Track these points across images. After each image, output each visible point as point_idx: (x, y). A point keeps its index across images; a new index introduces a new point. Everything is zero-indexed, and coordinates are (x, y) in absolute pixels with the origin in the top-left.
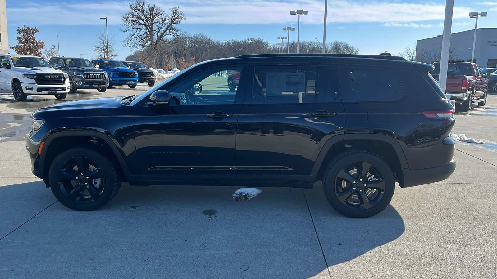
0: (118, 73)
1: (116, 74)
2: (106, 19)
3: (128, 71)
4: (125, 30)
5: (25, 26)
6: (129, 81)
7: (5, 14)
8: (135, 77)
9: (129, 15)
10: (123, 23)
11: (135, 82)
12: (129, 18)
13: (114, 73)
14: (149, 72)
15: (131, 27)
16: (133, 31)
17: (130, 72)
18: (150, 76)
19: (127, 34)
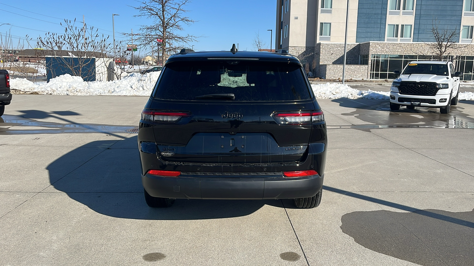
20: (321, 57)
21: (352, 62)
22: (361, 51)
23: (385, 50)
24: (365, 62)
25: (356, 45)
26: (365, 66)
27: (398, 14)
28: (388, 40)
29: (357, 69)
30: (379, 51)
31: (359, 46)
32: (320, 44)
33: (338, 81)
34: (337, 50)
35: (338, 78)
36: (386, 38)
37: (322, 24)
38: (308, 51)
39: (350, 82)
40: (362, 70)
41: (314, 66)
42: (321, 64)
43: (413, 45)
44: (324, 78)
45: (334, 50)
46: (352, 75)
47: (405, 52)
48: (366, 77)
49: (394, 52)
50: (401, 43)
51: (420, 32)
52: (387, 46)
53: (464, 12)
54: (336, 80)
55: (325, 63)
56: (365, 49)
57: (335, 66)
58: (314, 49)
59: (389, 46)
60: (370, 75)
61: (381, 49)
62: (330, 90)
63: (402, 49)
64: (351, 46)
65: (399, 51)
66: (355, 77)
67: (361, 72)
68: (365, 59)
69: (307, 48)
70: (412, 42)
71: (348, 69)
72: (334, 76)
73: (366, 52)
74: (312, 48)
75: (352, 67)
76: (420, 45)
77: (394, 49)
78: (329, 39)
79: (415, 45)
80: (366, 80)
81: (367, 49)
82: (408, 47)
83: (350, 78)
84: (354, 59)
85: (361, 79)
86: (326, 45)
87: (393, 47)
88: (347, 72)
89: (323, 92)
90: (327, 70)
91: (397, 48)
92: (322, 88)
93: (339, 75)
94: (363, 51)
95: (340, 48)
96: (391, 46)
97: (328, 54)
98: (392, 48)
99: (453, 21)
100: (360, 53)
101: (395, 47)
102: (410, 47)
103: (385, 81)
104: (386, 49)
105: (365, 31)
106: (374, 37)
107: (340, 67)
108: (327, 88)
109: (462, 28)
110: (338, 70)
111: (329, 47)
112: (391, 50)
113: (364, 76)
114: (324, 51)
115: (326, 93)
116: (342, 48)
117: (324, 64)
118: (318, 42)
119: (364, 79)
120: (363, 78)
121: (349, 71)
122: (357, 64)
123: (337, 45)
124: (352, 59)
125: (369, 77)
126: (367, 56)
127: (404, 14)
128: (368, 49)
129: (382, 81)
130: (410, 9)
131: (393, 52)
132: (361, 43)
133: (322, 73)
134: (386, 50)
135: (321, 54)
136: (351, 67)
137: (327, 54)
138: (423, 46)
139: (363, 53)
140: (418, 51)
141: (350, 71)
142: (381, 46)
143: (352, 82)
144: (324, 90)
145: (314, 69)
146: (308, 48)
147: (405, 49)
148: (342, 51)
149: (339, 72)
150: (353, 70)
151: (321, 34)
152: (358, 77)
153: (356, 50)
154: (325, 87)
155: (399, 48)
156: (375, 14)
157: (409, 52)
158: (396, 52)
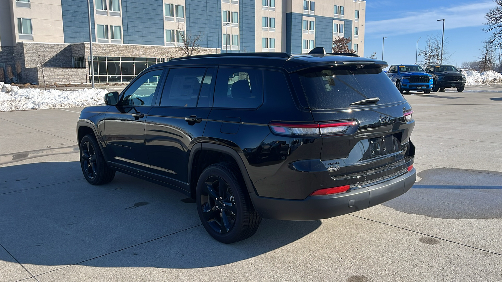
0: (409, 78)
1: (407, 79)
2: (444, 20)
3: (420, 75)
4: (487, 29)
5: (339, 37)
6: (421, 86)
7: (364, 26)
8: (428, 81)
9: (494, 12)
10: (486, 21)
11: (428, 87)
12: (494, 15)
13: (405, 77)
14: (457, 76)
15: (496, 25)
16: (498, 30)
17: (422, 77)
18: (458, 81)
19: (490, 34)
20: (26, 59)
21: (65, 64)
22: (73, 53)
23: (101, 52)
24: (82, 65)
25: (67, 46)
26: (82, 69)
27: (105, 14)
28: (99, 41)
29: (74, 72)
30: (96, 52)
31: (70, 47)
32: (22, 44)
33: (55, 87)
34: (45, 51)
35: (54, 83)
36: (97, 39)
37: (19, 20)
38: (5, 51)
39: (69, 87)
40: (80, 74)
41: (19, 69)
42: (27, 67)
43: (128, 47)
44: (35, 84)
45: (41, 51)
46: (69, 79)
47: (122, 54)
48: (85, 81)
49: (111, 54)
50: (117, 45)
51: (129, 34)
52: (103, 47)
53: (165, 17)
54: (52, 85)
55: (33, 66)
56: (78, 50)
57: (48, 69)
58: (13, 49)
59: (105, 48)
60: (89, 79)
61: (97, 51)
62: (90, 96)
63: (118, 51)
64: (61, 47)
65: (116, 52)
66: (73, 81)
67: (79, 76)
68: (80, 61)
69: (3, 48)
70: (123, 44)
71: (64, 72)
72: (48, 81)
73: (81, 54)
74: (9, 48)
75: (68, 71)
76: (135, 47)
77: (110, 51)
78: (31, 38)
79: (130, 47)
80: (87, 84)
81: (81, 50)
82: (124, 48)
83: (68, 82)
84: (66, 61)
85: (81, 83)
86: (31, 45)
87: (110, 49)
88: (63, 76)
89: (85, 99)
90: (39, 74)
91: (113, 49)
92: (81, 94)
93: (55, 79)
94: (77, 53)
95: (48, 49)
96: (107, 47)
97: (35, 56)
98: (108, 50)
99: (157, 25)
100: (73, 54)
101: (111, 49)
102: (125, 49)
103: (107, 84)
104: (102, 50)
105: (73, 31)
106: (83, 37)
107: (55, 70)
108: (87, 94)
109: (165, 31)
110: (53, 74)
111: (34, 47)
112: (107, 52)
113: (83, 80)
114: (29, 51)
115: (88, 100)
116: (51, 49)
117: (31, 67)
118: (18, 41)
119: (84, 83)
120: (82, 82)
121: (65, 75)
122: (71, 67)
123: (44, 45)
124: (64, 61)
125: (89, 81)
126: (83, 58)
127: (111, 14)
128: (83, 50)
129: (104, 85)
130: (116, 10)
131: (109, 54)
132: (72, 44)
133: (31, 77)
134: (103, 52)
135: (25, 56)
136: (66, 71)
137: (33, 56)
138: (138, 48)
139: (77, 54)
140: (133, 53)
141: (67, 75)
142: (96, 47)
143: (72, 87)
144: (84, 97)
145: (19, 73)
146: (5, 48)
147: (121, 51)
148: (51, 52)
149: (54, 76)
150: (70, 74)
151: (20, 31)
152: (76, 81)
153: (67, 52)
154: (84, 93)
155: (115, 49)
156: (82, 12)
157: (126, 54)
158: (113, 54)
